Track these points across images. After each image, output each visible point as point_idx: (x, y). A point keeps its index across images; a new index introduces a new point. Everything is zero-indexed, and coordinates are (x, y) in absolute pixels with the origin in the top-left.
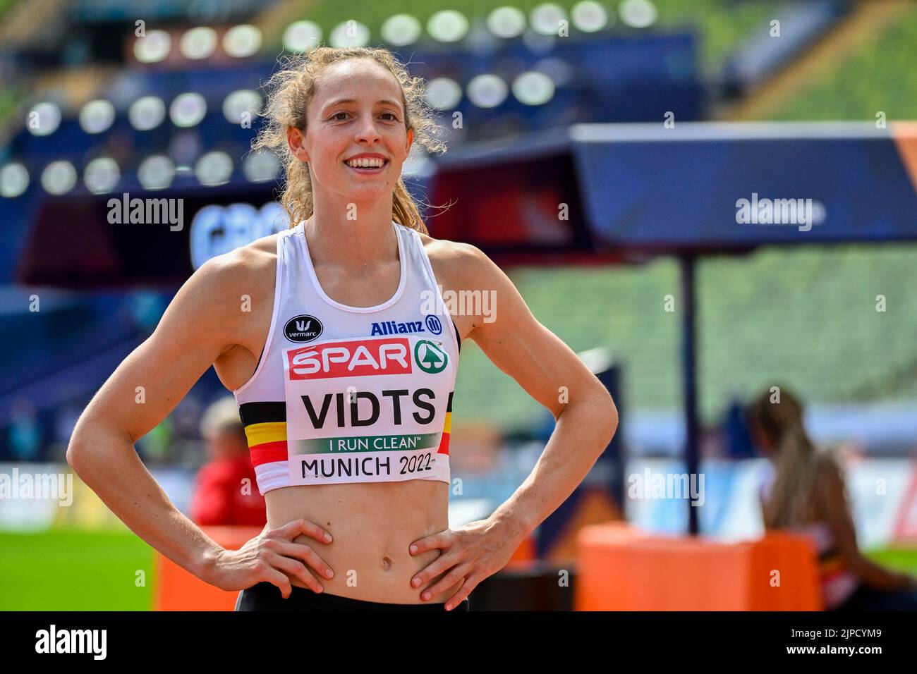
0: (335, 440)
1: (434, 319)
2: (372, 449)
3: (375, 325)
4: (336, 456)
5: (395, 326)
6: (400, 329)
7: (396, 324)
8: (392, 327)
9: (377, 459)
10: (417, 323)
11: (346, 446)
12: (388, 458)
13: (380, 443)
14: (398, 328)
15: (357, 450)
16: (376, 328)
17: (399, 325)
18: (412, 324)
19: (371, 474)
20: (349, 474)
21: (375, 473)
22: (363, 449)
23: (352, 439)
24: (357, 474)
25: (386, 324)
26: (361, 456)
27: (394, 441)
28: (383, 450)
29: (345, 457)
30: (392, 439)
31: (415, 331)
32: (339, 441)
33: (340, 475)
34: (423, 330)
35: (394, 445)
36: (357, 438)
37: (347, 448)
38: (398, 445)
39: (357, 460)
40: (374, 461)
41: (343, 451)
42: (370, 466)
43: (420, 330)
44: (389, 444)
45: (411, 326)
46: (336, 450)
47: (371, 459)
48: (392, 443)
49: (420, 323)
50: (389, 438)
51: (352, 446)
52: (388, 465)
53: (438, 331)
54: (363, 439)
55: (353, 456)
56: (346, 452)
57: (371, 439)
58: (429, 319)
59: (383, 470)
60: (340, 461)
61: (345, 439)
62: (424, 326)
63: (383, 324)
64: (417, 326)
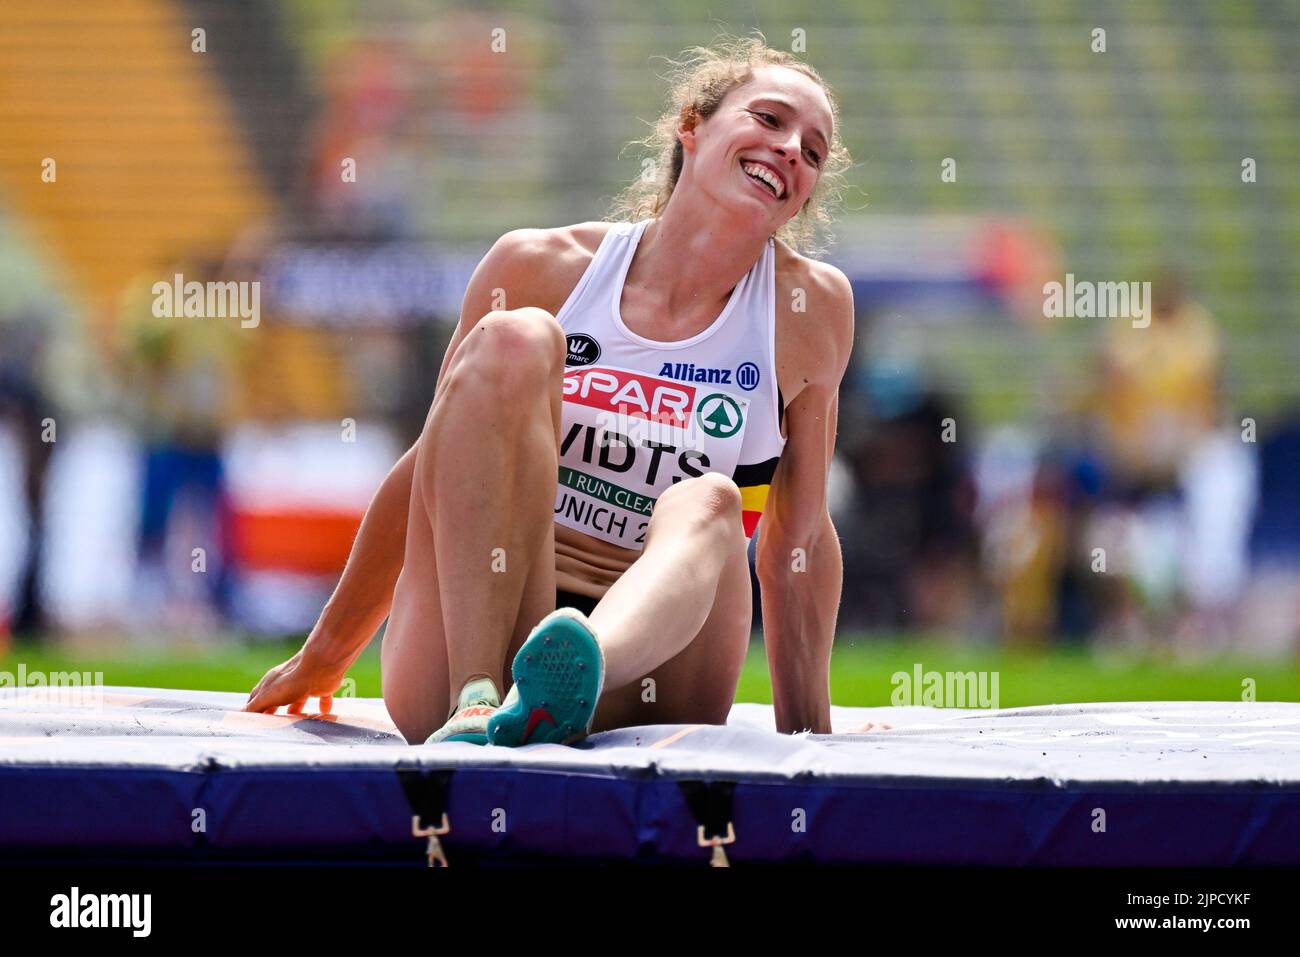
0: (577, 474)
1: (752, 368)
2: (611, 500)
3: (668, 366)
4: (572, 493)
5: (692, 371)
6: (697, 376)
7: (695, 368)
8: (688, 372)
9: (613, 515)
10: (723, 371)
11: (586, 484)
12: (626, 519)
13: (622, 498)
14: (695, 373)
15: (595, 495)
16: (667, 369)
17: (698, 371)
18: (717, 372)
19: (601, 529)
20: (577, 518)
21: (605, 530)
22: (602, 497)
23: (595, 480)
24: (586, 523)
25: (682, 367)
26: (598, 504)
27: (639, 501)
28: (624, 507)
29: (580, 497)
30: (638, 498)
31: (717, 381)
32: (581, 476)
33: (567, 516)
34: (729, 382)
35: (638, 506)
36: (601, 481)
37: (586, 487)
38: (642, 507)
39: (591, 506)
40: (609, 515)
41: (580, 489)
42: (603, 520)
43: (724, 381)
44: (632, 502)
45: (714, 375)
46: (573, 486)
47: (606, 511)
48: (636, 503)
49: (728, 373)
50: (634, 495)
51: (592, 488)
52: (623, 526)
53: (750, 386)
54: (607, 485)
55: (589, 500)
56: (582, 491)
57: (616, 489)
58: (743, 368)
59: (616, 529)
60: (573, 500)
61: (588, 477)
62: (732, 378)
63: (679, 366)
64: (722, 376)
